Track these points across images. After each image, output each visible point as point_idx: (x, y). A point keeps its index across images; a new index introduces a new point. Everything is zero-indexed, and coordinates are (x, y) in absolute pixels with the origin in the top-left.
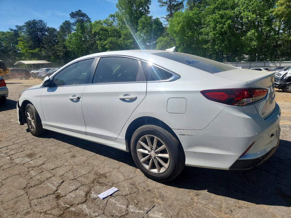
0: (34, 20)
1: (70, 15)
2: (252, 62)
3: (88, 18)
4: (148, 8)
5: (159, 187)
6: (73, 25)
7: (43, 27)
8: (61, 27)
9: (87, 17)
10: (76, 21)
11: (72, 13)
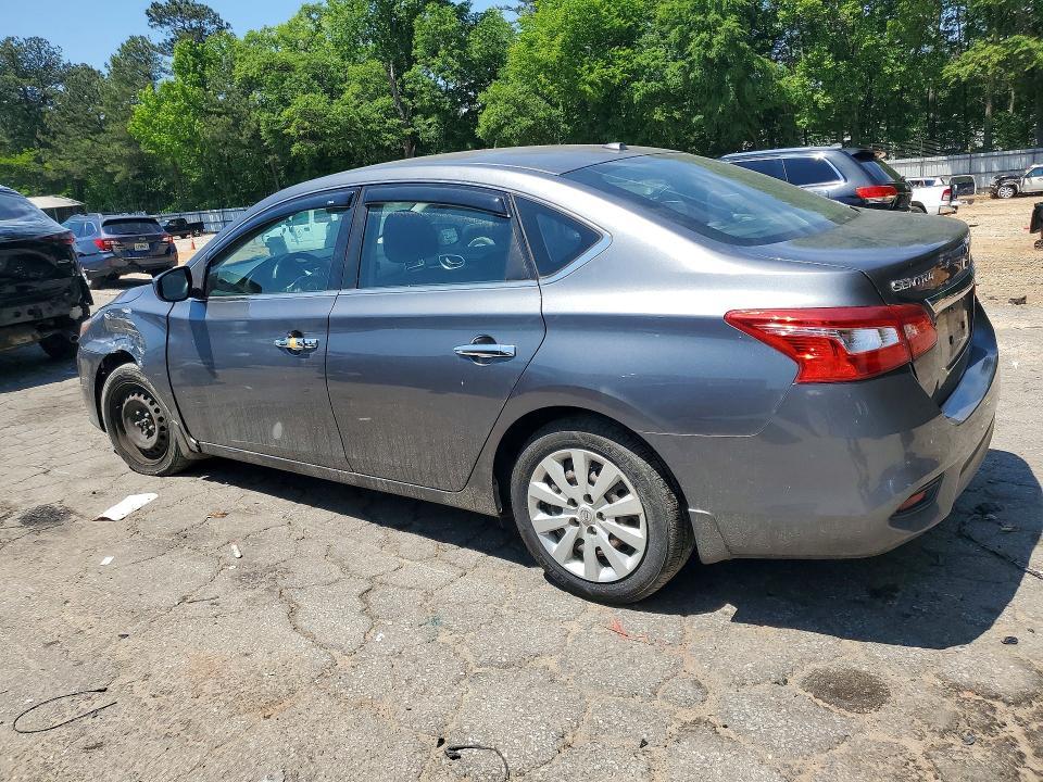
1: (148, 13)
3: (221, 21)
6: (163, 52)
7: (47, 65)
8: (115, 62)
9: (215, 19)
10: (172, 36)
11: (156, 6)
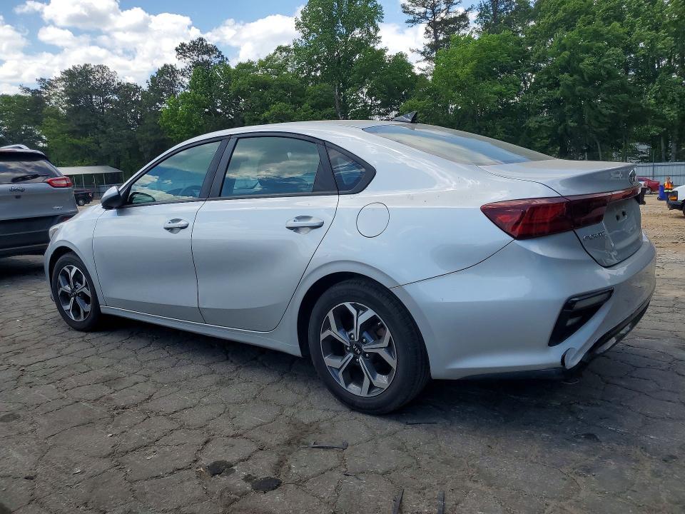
0: (86, 65)
1: (177, 50)
2: (659, 164)
3: (222, 56)
4: (377, 29)
5: (472, 455)
6: (183, 75)
7: (106, 83)
8: (153, 80)
9: (220, 55)
10: (191, 64)
11: (183, 45)
